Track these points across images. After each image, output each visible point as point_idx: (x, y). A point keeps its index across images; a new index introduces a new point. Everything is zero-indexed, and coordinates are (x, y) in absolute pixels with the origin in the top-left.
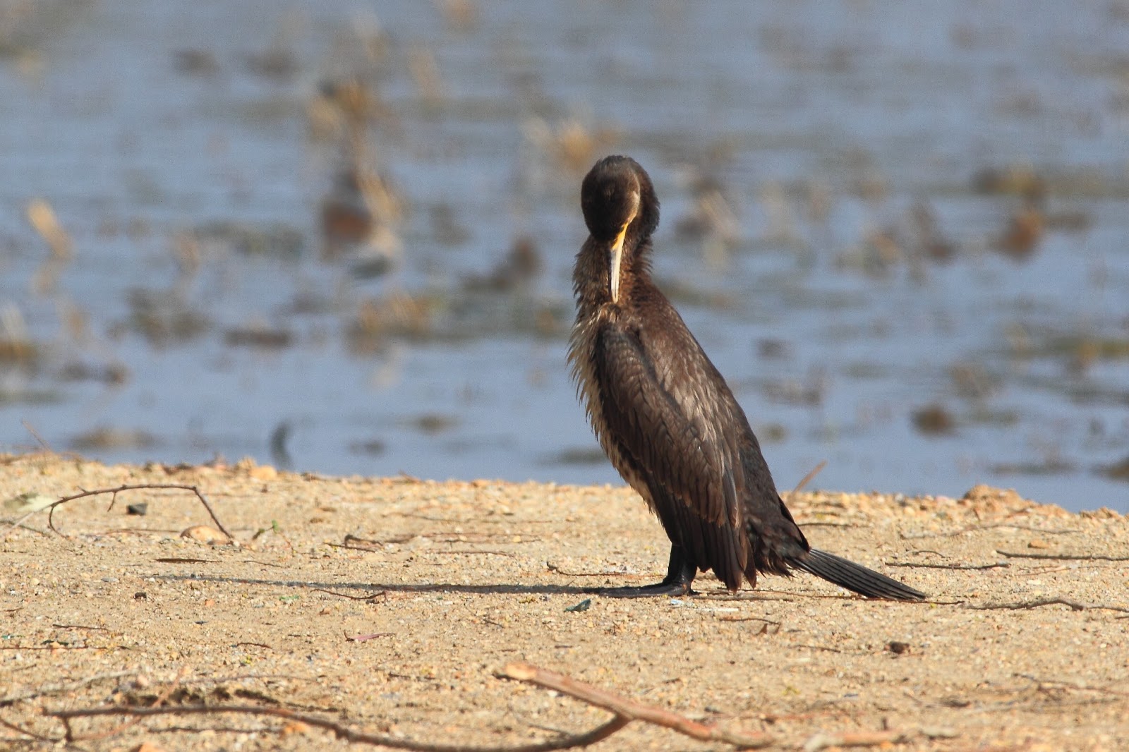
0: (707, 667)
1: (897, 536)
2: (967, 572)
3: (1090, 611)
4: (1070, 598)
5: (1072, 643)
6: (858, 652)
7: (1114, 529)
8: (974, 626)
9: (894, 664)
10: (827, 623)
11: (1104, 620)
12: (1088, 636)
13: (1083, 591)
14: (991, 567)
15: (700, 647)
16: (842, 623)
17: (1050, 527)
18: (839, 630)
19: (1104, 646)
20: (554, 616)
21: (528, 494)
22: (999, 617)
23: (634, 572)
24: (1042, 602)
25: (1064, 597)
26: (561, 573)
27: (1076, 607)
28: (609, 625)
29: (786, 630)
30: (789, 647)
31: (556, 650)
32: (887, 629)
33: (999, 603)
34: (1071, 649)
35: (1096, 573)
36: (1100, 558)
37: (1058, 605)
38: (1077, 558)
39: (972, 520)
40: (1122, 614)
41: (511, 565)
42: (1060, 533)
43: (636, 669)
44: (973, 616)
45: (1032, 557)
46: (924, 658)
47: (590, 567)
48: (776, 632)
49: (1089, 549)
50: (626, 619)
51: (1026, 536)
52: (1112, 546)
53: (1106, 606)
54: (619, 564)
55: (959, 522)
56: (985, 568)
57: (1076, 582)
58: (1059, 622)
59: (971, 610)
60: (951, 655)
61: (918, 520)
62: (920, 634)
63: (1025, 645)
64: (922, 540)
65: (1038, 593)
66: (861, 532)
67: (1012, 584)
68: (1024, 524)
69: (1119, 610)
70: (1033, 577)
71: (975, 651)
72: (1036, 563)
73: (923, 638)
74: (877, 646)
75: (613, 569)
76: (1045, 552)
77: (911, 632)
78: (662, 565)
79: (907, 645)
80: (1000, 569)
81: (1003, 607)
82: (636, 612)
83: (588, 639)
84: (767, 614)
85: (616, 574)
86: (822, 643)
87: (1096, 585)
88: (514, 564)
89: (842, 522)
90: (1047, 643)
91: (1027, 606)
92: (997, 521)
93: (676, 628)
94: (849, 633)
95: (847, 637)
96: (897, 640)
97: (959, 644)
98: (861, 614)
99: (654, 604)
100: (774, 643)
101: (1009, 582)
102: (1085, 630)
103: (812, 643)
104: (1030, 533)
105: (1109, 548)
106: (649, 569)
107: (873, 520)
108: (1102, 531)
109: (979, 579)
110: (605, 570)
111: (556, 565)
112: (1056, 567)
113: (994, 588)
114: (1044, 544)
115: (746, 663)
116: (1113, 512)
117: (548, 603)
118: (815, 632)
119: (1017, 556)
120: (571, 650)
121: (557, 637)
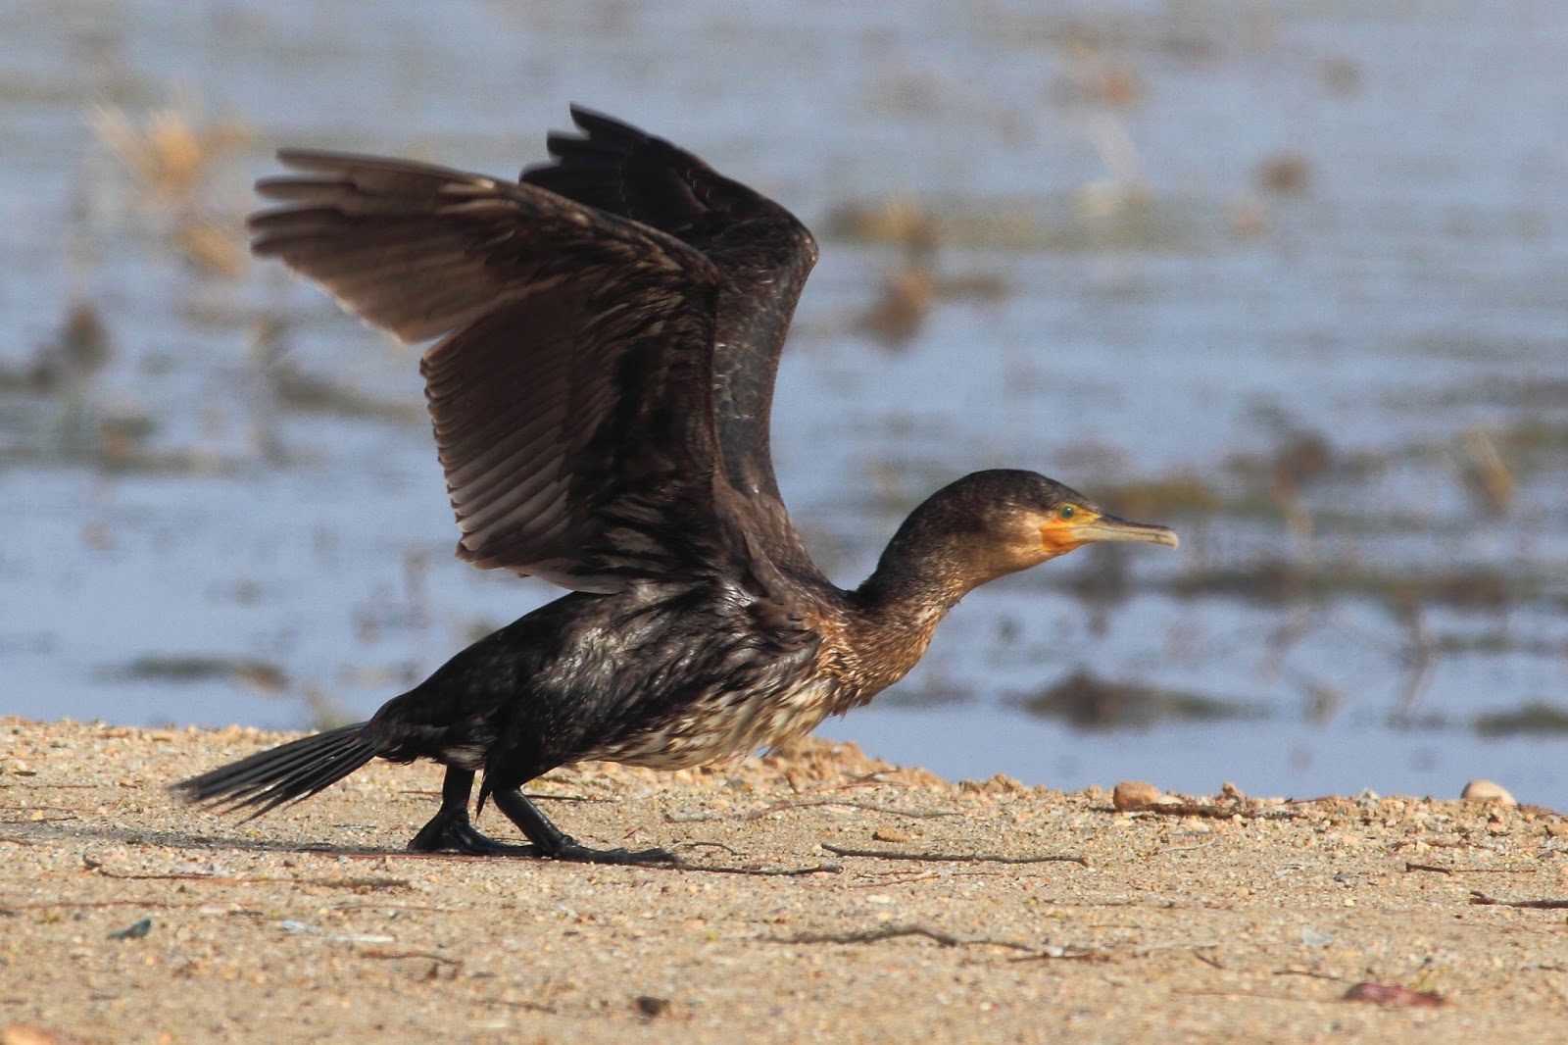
0: (338, 1035)
1: (659, 817)
2: (771, 880)
3: (968, 949)
4: (935, 925)
5: (936, 1002)
6: (587, 1013)
7: (1015, 811)
8: (775, 972)
9: (645, 1032)
10: (537, 964)
11: (990, 963)
12: (962, 990)
13: (957, 914)
14: (811, 871)
15: (328, 1001)
16: (561, 964)
17: (911, 807)
18: (556, 975)
19: (986, 1007)
20: (91, 946)
21: (61, 741)
22: (819, 957)
23: (225, 873)
24: (890, 932)
25: (927, 924)
26: (105, 874)
27: (946, 942)
28: (179, 961)
29: (470, 973)
30: (474, 1002)
31: (89, 1004)
32: (634, 976)
33: (819, 932)
34: (931, 1012)
35: (981, 883)
36: (988, 859)
37: (915, 938)
38: (951, 859)
39: (785, 792)
40: (1019, 953)
41: (25, 860)
42: (926, 816)
43: (221, 1036)
44: (776, 953)
45: (876, 855)
46: (693, 1023)
47: (155, 865)
48: (453, 976)
49: (972, 844)
50: (208, 950)
51: (870, 821)
52: (1010, 839)
53: (994, 939)
54: (202, 860)
55: (762, 796)
56: (802, 873)
57: (946, 900)
58: (917, 965)
59: (774, 944)
60: (738, 1020)
61: (694, 791)
62: (688, 984)
63: (859, 1004)
64: (700, 825)
65: (884, 916)
66: (602, 811)
67: (842, 901)
68: (868, 801)
69: (1015, 946)
70: (878, 889)
71: (776, 1012)
72: (885, 865)
73: (692, 991)
74: (618, 1003)
75: (192, 868)
76: (900, 848)
77: (674, 980)
78: (273, 862)
79: (666, 1003)
80: (826, 875)
81: (826, 939)
82: (225, 941)
83: (145, 984)
84: (440, 946)
85: (196, 877)
86: (527, 995)
87: (978, 905)
88: (29, 858)
89: (571, 794)
90: (894, 1002)
91: (864, 938)
92: (824, 794)
93: (290, 968)
94: (572, 980)
95: (569, 987)
96: (650, 994)
97: (750, 1001)
98: (593, 949)
99: (255, 927)
100: (449, 996)
101: (837, 899)
102: (957, 980)
103: (511, 996)
104: (877, 815)
105: (1005, 842)
106: (250, 868)
107: (622, 791)
108: (994, 814)
109: (789, 891)
110: (179, 869)
111: (98, 860)
112: (917, 873)
113: (814, 907)
114: (900, 834)
115: (402, 1028)
116: (1013, 782)
117: (82, 925)
118: (517, 978)
119: (853, 853)
120: (116, 1004)
121: (94, 981)
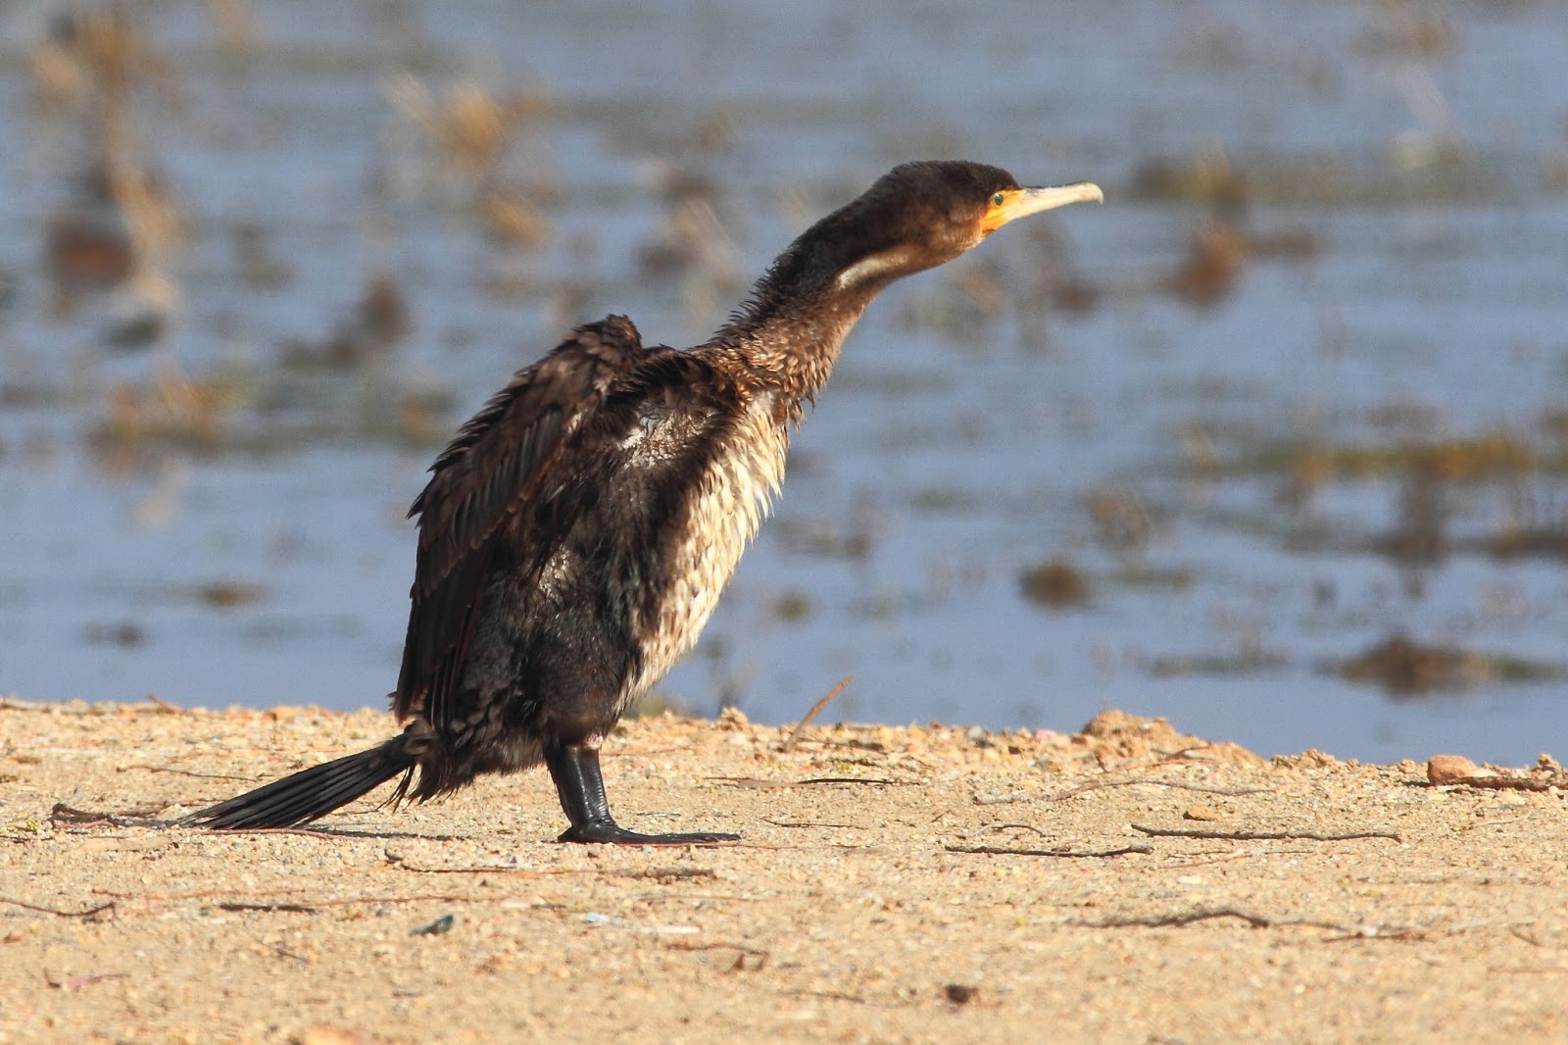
0: (643, 1029)
1: (967, 799)
2: (1081, 861)
3: (1281, 930)
4: (1248, 906)
5: (1248, 985)
6: (895, 1002)
7: (1328, 786)
8: (1086, 958)
9: (954, 1021)
10: (845, 952)
11: (1303, 944)
12: (1275, 973)
13: (1270, 894)
14: (1120, 853)
15: (632, 994)
16: (869, 953)
17: (1222, 785)
18: (864, 964)
19: (1300, 989)
20: (393, 942)
21: (361, 732)
22: (1130, 941)
23: (528, 866)
24: (1202, 915)
25: (1238, 906)
26: (406, 868)
27: (1258, 923)
28: (482, 957)
29: (776, 963)
30: (781, 993)
31: (393, 1001)
32: (942, 963)
33: (1130, 916)
34: (1245, 996)
35: (1294, 862)
36: (1301, 836)
37: (1227, 920)
38: (1263, 837)
39: (1094, 771)
40: (1333, 933)
41: (326, 855)
42: (1238, 794)
43: (525, 1032)
44: (1085, 939)
45: (1187, 834)
46: (1003, 1011)
47: (457, 858)
48: (759, 967)
49: (1284, 821)
50: (512, 946)
51: (1181, 800)
52: (1322, 816)
53: (1307, 920)
54: (504, 852)
55: (1071, 776)
56: (1111, 854)
57: (1259, 880)
58: (1229, 948)
59: (1083, 929)
60: (1047, 1006)
61: (1003, 772)
62: (998, 971)
63: (1171, 989)
64: (1008, 807)
65: (1195, 898)
66: (910, 794)
67: (1153, 883)
68: (1178, 780)
69: (1328, 926)
70: (1188, 869)
71: (1087, 998)
72: (1196, 845)
73: (1001, 979)
74: (926, 991)
75: (494, 861)
76: (1211, 827)
77: (982, 967)
78: (576, 854)
79: (975, 991)
80: (1136, 856)
81: (1136, 922)
82: (529, 935)
83: (448, 980)
84: (746, 937)
85: (498, 870)
86: (835, 985)
87: (1291, 884)
88: (330, 853)
89: (878, 777)
90: (1206, 985)
91: (1176, 922)
92: (1134, 773)
93: (594, 962)
94: (879, 969)
95: (877, 976)
96: (958, 982)
97: (1061, 987)
98: (902, 937)
99: (558, 921)
100: (755, 987)
101: (1148, 880)
102: (1270, 962)
103: (818, 986)
104: (1187, 794)
105: (1317, 818)
106: (554, 860)
107: (929, 773)
108: (1307, 789)
109: (1099, 874)
110: (481, 863)
111: (400, 854)
112: (1228, 853)
113: (1124, 889)
114: (1210, 812)
115: (709, 1021)
116: (1325, 757)
117: (384, 920)
118: (825, 967)
119: (1163, 833)
120: (420, 1001)
121: (397, 978)
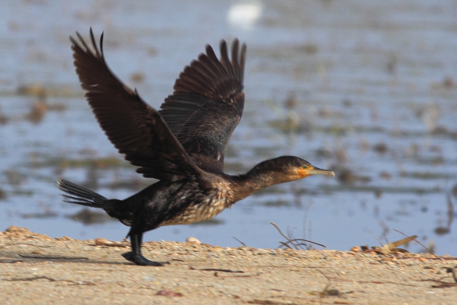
2: (5, 264)
3: (57, 282)
4: (49, 276)
5: (49, 296)
7: (70, 246)
8: (7, 289)
11: (63, 286)
12: (56, 293)
13: (54, 273)
14: (16, 262)
17: (42, 245)
19: (62, 297)
22: (18, 284)
24: (37, 278)
25: (46, 276)
27: (52, 280)
33: (18, 278)
34: (48, 299)
35: (61, 265)
36: (62, 258)
37: (43, 279)
38: (53, 258)
39: (9, 241)
40: (71, 283)
42: (46, 247)
44: (7, 284)
45: (33, 257)
49: (58, 254)
51: (31, 248)
52: (68, 253)
53: (64, 280)
55: (3, 242)
57: (52, 269)
58: (44, 287)
59: (6, 281)
63: (29, 297)
65: (35, 274)
67: (24, 270)
68: (31, 243)
69: (70, 281)
70: (33, 266)
71: (7, 299)
72: (35, 260)
76: (39, 255)
80: (19, 263)
81: (20, 280)
87: (60, 270)
90: (38, 296)
91: (30, 280)
92: (20, 241)
97: (1, 296)
102: (55, 290)
104: (33, 247)
108: (64, 246)
109: (10, 267)
112: (44, 262)
113: (17, 271)
114: (39, 252)
116: (69, 238)
119: (27, 257)
